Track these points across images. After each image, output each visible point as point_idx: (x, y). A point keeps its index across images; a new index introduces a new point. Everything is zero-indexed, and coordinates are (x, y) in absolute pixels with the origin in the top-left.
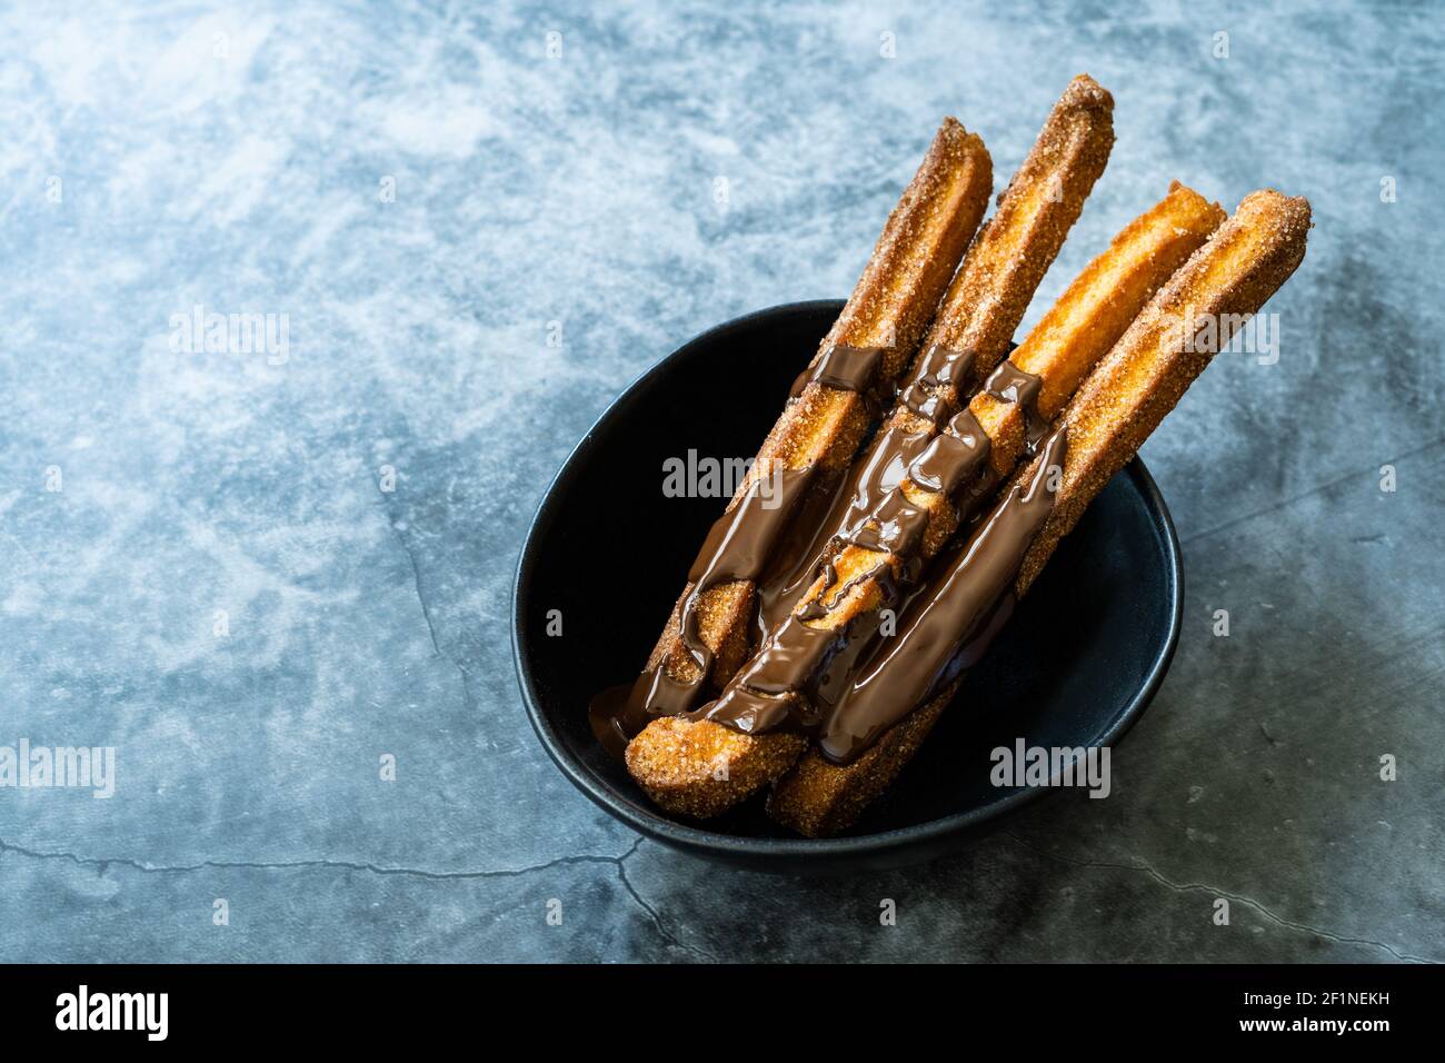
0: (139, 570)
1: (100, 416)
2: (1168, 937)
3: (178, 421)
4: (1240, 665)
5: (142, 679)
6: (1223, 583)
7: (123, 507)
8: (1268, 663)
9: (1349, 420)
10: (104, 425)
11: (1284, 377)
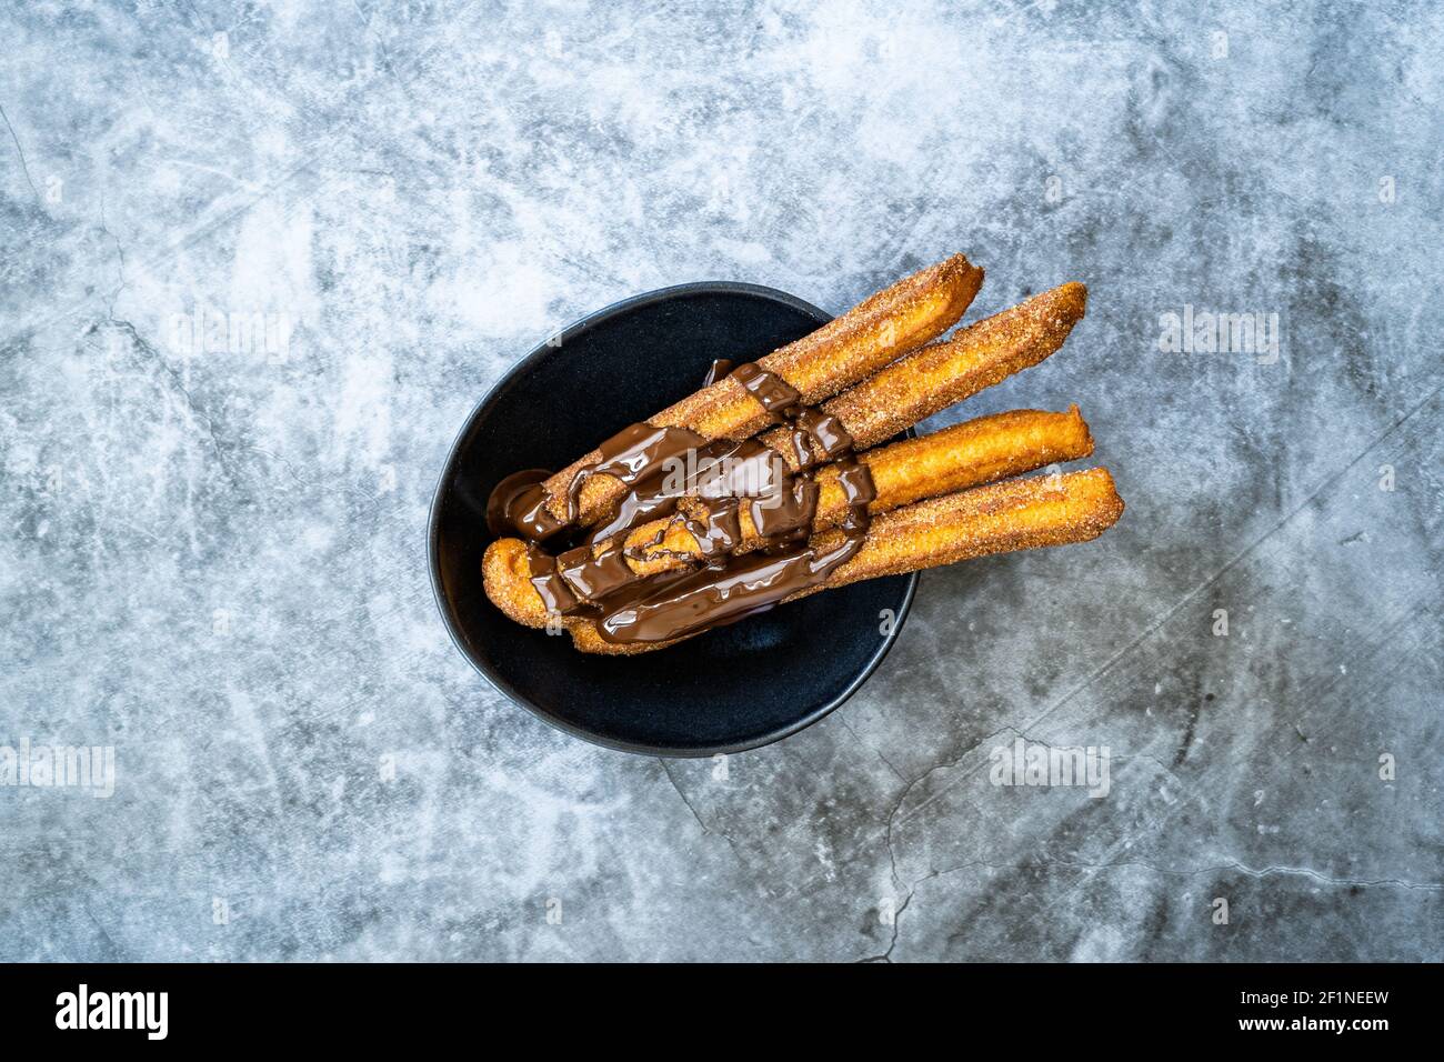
0: (465, 821)
1: (368, 690)
2: (1258, 911)
3: (431, 679)
4: (1274, 680)
5: (508, 910)
6: (1251, 608)
7: (426, 769)
8: (1294, 673)
9: (1323, 423)
10: (376, 697)
11: (1267, 390)
